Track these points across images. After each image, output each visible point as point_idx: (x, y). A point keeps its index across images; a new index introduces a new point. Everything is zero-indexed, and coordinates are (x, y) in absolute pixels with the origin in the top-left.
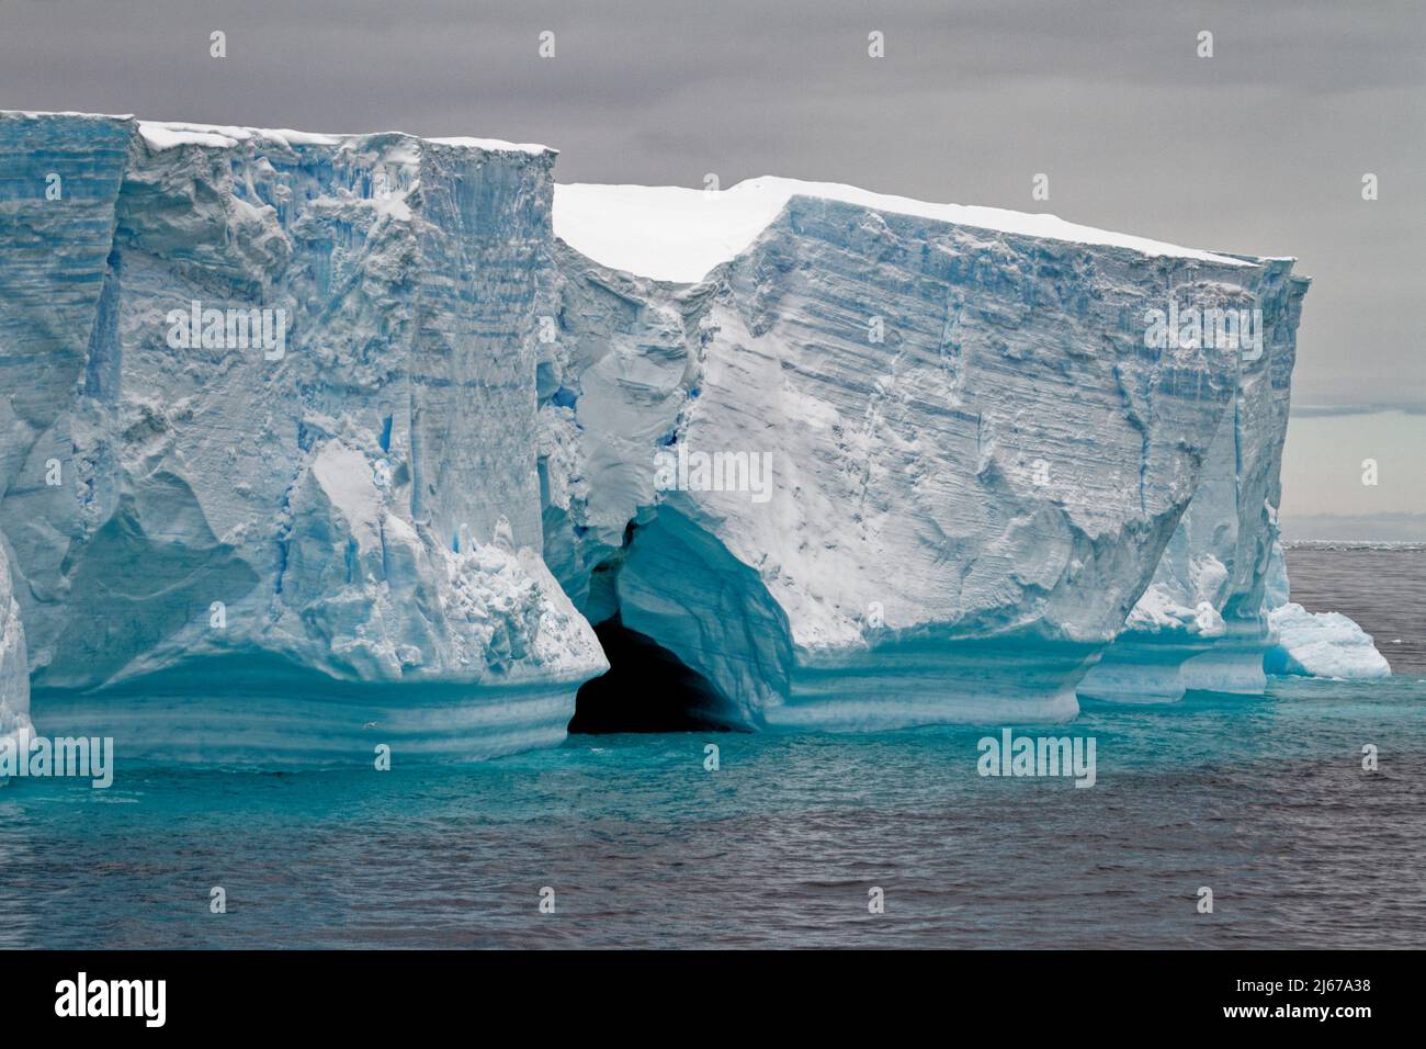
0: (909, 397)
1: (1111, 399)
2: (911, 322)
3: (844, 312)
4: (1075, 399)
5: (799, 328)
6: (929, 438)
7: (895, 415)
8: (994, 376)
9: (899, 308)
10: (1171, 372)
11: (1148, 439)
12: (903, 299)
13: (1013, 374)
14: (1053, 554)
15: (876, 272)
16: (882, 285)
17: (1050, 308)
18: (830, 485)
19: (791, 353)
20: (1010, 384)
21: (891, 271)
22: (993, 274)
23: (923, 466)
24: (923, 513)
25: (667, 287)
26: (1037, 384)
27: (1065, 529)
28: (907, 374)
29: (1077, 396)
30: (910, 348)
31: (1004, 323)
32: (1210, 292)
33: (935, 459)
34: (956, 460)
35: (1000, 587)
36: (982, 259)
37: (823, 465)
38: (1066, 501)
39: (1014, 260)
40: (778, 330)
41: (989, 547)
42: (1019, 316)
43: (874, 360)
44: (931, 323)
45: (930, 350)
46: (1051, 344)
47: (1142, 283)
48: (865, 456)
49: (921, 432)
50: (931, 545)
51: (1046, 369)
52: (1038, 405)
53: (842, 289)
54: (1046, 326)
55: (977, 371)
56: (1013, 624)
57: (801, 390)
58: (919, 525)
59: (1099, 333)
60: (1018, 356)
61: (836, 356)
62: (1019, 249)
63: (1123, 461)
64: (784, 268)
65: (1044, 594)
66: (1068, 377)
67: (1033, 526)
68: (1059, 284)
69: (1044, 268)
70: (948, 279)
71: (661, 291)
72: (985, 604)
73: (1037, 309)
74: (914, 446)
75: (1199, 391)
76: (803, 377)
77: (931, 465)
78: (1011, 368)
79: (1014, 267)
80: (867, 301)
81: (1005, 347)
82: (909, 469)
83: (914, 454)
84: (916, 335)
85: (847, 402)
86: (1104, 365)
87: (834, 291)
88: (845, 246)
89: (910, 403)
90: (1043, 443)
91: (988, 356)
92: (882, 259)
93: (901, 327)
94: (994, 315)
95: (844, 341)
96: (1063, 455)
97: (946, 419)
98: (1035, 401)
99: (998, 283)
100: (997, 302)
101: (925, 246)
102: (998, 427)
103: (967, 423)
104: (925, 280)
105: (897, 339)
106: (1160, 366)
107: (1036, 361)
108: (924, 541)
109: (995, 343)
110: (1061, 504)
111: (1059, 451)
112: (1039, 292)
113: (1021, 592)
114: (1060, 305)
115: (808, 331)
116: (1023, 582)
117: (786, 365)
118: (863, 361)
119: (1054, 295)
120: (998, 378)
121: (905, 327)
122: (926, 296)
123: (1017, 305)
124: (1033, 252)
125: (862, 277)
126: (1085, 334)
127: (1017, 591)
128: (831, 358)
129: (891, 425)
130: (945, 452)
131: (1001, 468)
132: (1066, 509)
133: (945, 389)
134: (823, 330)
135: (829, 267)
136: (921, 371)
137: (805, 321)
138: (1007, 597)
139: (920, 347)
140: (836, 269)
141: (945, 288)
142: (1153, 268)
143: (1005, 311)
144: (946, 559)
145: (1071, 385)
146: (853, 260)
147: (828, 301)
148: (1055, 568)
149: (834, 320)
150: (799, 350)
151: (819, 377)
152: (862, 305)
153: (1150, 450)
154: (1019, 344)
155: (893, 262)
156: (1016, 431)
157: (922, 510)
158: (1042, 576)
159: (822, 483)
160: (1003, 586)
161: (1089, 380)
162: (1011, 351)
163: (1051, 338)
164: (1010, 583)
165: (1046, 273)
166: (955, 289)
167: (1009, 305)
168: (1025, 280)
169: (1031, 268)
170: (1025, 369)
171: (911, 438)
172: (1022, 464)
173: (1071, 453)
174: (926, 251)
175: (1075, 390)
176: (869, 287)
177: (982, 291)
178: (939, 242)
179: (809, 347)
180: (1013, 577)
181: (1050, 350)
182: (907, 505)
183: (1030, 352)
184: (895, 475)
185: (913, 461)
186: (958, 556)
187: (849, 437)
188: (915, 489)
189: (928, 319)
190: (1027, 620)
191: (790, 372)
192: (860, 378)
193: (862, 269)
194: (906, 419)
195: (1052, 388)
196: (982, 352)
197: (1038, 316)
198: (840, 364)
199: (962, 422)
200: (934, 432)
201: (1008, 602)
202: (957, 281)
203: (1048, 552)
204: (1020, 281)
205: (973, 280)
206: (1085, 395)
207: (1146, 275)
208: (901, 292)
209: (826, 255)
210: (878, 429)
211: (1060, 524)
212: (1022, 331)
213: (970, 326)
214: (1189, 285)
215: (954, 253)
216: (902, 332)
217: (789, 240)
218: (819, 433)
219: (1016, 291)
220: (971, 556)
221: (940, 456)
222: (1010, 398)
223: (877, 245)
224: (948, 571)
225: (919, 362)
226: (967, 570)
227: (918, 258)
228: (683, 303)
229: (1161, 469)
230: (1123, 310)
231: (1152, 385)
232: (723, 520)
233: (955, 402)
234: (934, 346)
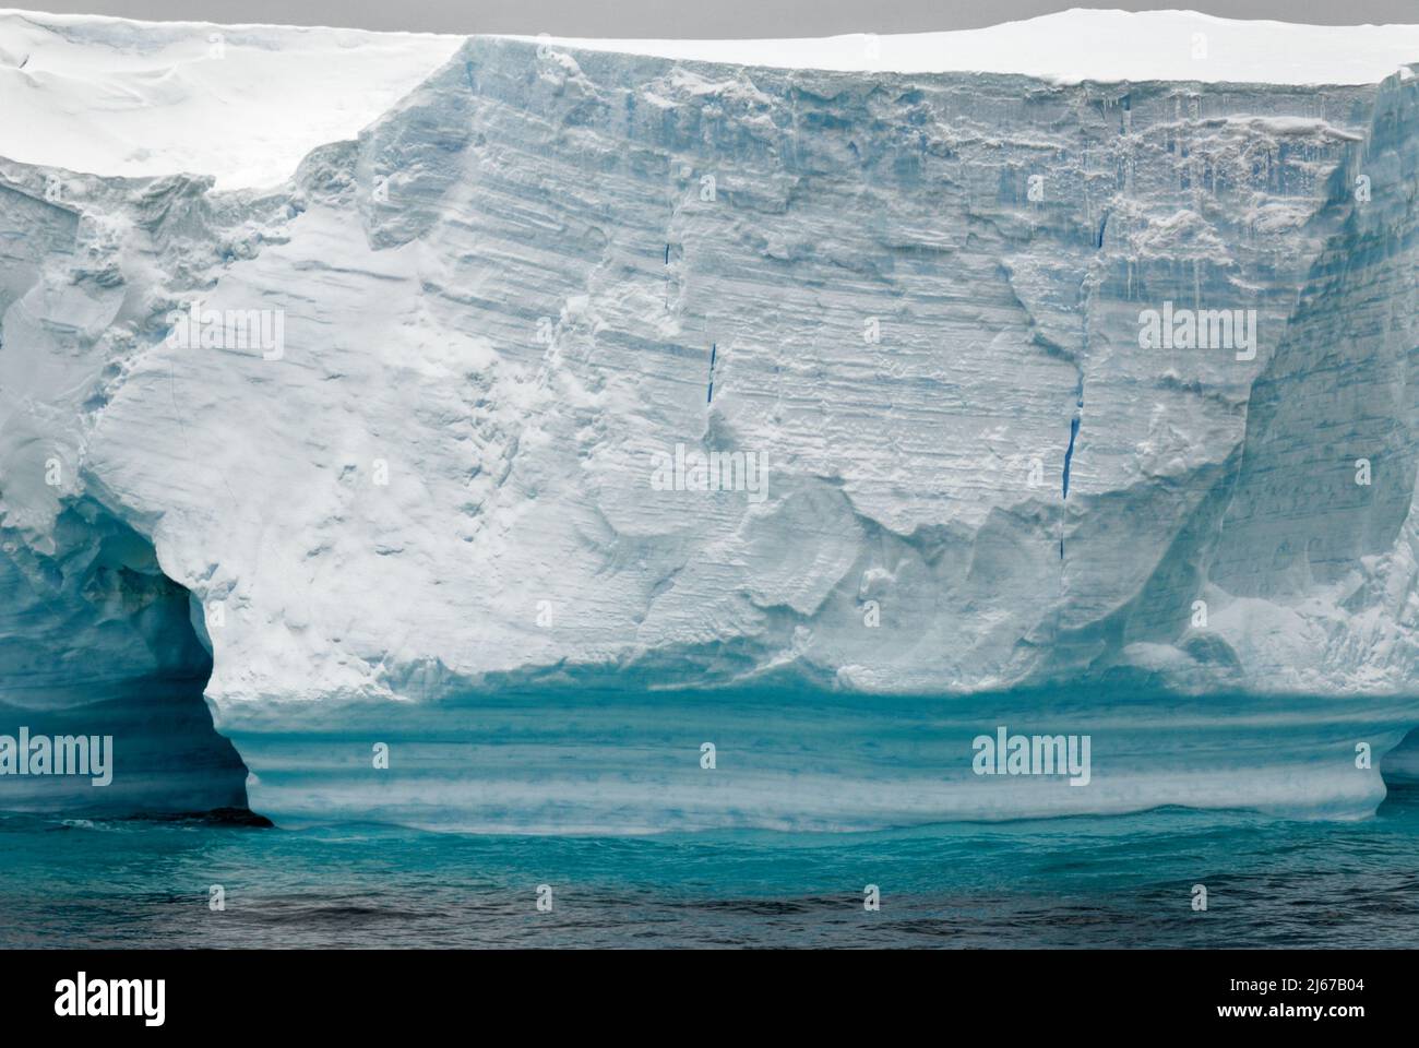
0: (603, 326)
1: (994, 314)
2: (616, 213)
3: (524, 205)
4: (904, 316)
5: (461, 231)
6: (627, 386)
7: (580, 353)
8: (744, 287)
9: (602, 193)
10: (1123, 265)
11: (1083, 375)
12: (605, 178)
13: (780, 282)
14: (821, 558)
15: (563, 142)
16: (573, 160)
17: (837, 177)
18: (433, 461)
19: (442, 268)
20: (775, 298)
21: (586, 138)
22: (731, 132)
23: (604, 428)
24: (591, 497)
25: (119, 184)
26: (824, 296)
27: (847, 519)
28: (608, 292)
29: (905, 311)
30: (617, 253)
31: (757, 205)
32: (1231, 133)
33: (627, 417)
34: (662, 418)
35: (719, 609)
36: (707, 110)
37: (427, 433)
38: (846, 475)
39: (762, 108)
40: (434, 237)
41: (708, 550)
42: (781, 192)
43: (566, 274)
44: (651, 213)
45: (647, 253)
46: (848, 232)
47: (1058, 128)
48: (517, 416)
49: (615, 377)
50: (594, 547)
51: (843, 272)
52: (821, 329)
53: (521, 171)
54: (837, 206)
55: (711, 281)
56: (760, 667)
57: (443, 323)
58: (579, 517)
59: (955, 211)
60: (784, 254)
61: (507, 270)
62: (773, 89)
63: (1021, 411)
64: (452, 147)
65: (802, 619)
66: (890, 282)
67: (782, 516)
68: (851, 138)
69: (812, 117)
70: (665, 143)
71: (112, 190)
72: (691, 637)
73: (814, 181)
74: (594, 400)
75: (1197, 293)
76: (450, 303)
77: (618, 426)
78: (777, 274)
79: (763, 118)
80: (551, 185)
81: (764, 243)
82: (582, 435)
83: (592, 410)
84: (623, 231)
85: (515, 338)
86: (975, 261)
87: (510, 174)
88: (524, 106)
89: (602, 334)
90: (823, 387)
91: (738, 257)
92: (570, 121)
93: (605, 220)
94: (738, 194)
95: (523, 248)
96: (861, 405)
97: (655, 357)
98: (818, 323)
99: (741, 145)
100: (742, 173)
101: (629, 97)
102: (739, 364)
103: (688, 361)
104: (634, 148)
105: (601, 239)
106: (1103, 257)
107: (818, 261)
108: (585, 541)
109: (747, 237)
110: (837, 480)
111: (852, 397)
112: (810, 154)
113: (762, 617)
114: (858, 172)
115: (473, 235)
116: (760, 602)
117: (429, 287)
118: (547, 275)
119: (846, 157)
120: (755, 291)
121: (610, 220)
122: (640, 172)
123: (776, 176)
124: (789, 92)
125: (545, 150)
126: (926, 214)
127: (750, 616)
128: (498, 273)
129: (573, 369)
130: (647, 407)
131: (732, 429)
132: (846, 488)
133: (660, 310)
134: (492, 232)
135: (505, 139)
136: (630, 285)
137: (469, 221)
138: (731, 625)
139: (628, 249)
140: (513, 142)
141: (665, 158)
142: (1076, 102)
143: (758, 186)
144: (620, 568)
145: (897, 295)
146: (534, 127)
147: (501, 189)
148: (819, 580)
149: (510, 217)
150: (454, 263)
151: (474, 302)
152: (547, 192)
153: (1086, 391)
154: (786, 237)
155: (592, 125)
156: (777, 369)
157: (588, 495)
158: (798, 593)
159: (417, 457)
160: (726, 608)
161: (937, 286)
162: (772, 248)
163: (846, 224)
164: (739, 605)
165: (816, 123)
166: (677, 158)
167: (764, 178)
168: (783, 137)
169: (791, 118)
170: (801, 273)
171: (597, 387)
172: (778, 420)
173: (881, 400)
174: (631, 104)
175: (898, 304)
176: (553, 164)
177: (718, 159)
178: (650, 89)
179: (469, 259)
180: (745, 595)
181: (846, 242)
182: (572, 489)
183: (809, 248)
184: (559, 443)
185: (590, 422)
186: (643, 564)
187: (504, 387)
188: (586, 464)
189: (644, 207)
190: (781, 660)
191: (435, 297)
192: (541, 301)
193: (544, 139)
194: (592, 359)
195: (854, 301)
196: (723, 251)
197: (821, 191)
198: (511, 282)
199: (679, 361)
200: (635, 377)
201: (735, 633)
202: (681, 146)
203: (813, 555)
204: (774, 139)
205: (702, 143)
206: (922, 310)
207: (1065, 113)
208: (602, 169)
209: (501, 122)
210: (552, 375)
211: (839, 512)
212: (792, 216)
213: (700, 214)
214: (1179, 123)
215: (665, 104)
216: (607, 229)
217: (458, 104)
218: (432, 386)
219: (773, 155)
220: (668, 563)
221: (639, 413)
222: (770, 320)
223: (561, 101)
224: (624, 586)
225: (629, 272)
226: (661, 584)
227: (620, 115)
228: (141, 206)
229: (1114, 419)
230: (1011, 172)
231: (1087, 288)
232: (159, 516)
233: (670, 329)
234: (655, 247)
